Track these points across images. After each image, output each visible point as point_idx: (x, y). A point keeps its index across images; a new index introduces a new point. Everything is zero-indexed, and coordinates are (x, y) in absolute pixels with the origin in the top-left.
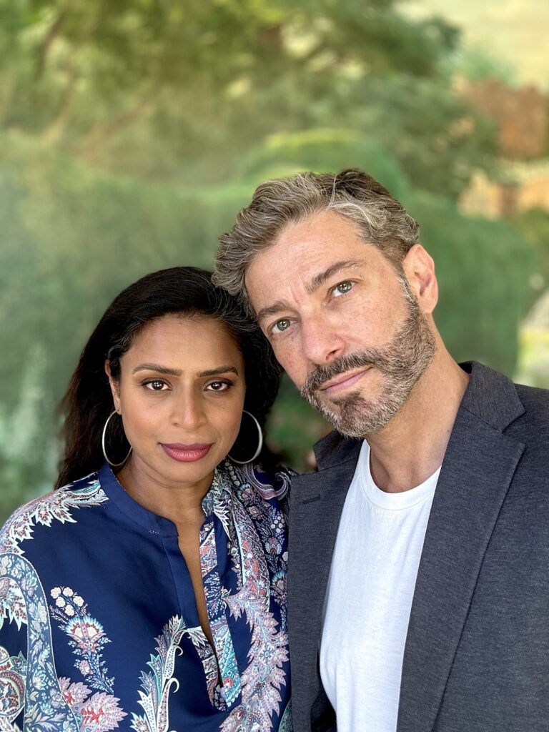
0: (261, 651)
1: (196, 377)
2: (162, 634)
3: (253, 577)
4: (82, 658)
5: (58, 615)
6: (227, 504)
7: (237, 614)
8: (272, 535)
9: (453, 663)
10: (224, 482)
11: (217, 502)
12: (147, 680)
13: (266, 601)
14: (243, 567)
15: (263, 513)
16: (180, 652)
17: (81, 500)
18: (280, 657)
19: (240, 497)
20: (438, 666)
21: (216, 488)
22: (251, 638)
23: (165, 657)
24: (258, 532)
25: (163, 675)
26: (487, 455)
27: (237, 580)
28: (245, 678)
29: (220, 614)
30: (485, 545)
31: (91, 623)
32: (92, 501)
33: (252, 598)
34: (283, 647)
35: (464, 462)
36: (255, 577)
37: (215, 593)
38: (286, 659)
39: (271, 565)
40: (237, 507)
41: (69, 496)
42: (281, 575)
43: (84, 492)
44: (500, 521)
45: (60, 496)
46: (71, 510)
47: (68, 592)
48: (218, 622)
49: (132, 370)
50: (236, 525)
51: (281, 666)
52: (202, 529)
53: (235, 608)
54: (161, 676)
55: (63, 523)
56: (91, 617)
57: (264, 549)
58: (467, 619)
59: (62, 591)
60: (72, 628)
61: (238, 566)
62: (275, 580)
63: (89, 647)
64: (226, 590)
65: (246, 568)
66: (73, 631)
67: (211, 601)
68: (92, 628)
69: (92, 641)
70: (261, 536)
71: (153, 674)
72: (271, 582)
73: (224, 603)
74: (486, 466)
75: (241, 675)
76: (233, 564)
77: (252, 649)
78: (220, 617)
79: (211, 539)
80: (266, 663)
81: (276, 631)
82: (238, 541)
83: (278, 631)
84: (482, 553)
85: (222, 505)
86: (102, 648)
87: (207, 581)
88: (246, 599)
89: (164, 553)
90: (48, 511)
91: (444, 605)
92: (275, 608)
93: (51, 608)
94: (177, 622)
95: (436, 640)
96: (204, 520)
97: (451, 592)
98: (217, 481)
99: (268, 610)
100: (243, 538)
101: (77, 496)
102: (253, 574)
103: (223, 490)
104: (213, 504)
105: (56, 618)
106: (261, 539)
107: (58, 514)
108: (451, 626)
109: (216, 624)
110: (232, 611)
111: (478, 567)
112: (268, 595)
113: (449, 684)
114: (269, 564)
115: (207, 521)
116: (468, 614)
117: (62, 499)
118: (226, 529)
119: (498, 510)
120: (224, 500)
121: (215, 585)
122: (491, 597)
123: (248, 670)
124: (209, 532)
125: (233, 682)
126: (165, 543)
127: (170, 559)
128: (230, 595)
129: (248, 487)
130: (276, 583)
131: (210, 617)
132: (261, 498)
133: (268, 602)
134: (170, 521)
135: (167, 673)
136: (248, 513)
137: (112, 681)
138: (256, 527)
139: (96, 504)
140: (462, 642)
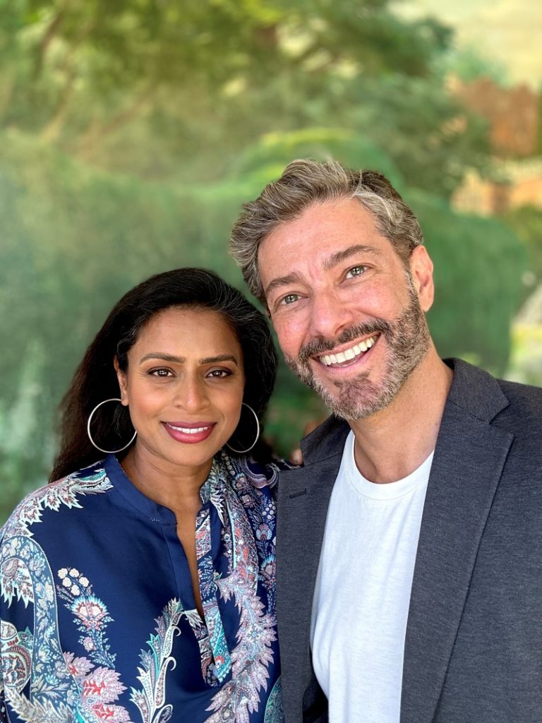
0: (249, 632)
1: (199, 365)
2: (161, 615)
3: (243, 563)
4: (86, 635)
5: (65, 594)
6: (222, 493)
7: (227, 597)
8: (263, 521)
9: (454, 644)
10: (220, 472)
11: (213, 490)
12: (146, 658)
13: (254, 586)
14: (235, 553)
15: (256, 501)
16: (178, 632)
17: (88, 487)
18: (269, 637)
19: (235, 487)
20: (440, 647)
21: (213, 478)
22: (240, 620)
23: (164, 637)
24: (250, 520)
25: (162, 654)
26: (477, 446)
27: (229, 564)
28: (234, 655)
29: (211, 596)
30: (482, 531)
31: (95, 603)
32: (98, 489)
33: (241, 582)
34: (270, 628)
35: (455, 452)
36: (245, 562)
37: (208, 575)
38: (274, 639)
39: (261, 552)
40: (231, 496)
41: (77, 483)
42: (271, 559)
43: (90, 479)
44: (494, 507)
45: (68, 483)
46: (78, 496)
47: (74, 573)
48: (209, 603)
49: (139, 360)
50: (230, 513)
51: (270, 645)
52: (199, 515)
53: (225, 591)
54: (159, 654)
55: (70, 508)
56: (95, 597)
57: (255, 536)
58: (466, 601)
59: (68, 572)
60: (78, 607)
61: (230, 551)
62: (264, 565)
63: (93, 625)
64: (217, 574)
65: (237, 553)
66: (79, 609)
67: (204, 583)
68: (96, 607)
69: (96, 619)
70: (252, 524)
71: (152, 652)
72: (260, 567)
73: (215, 585)
74: (476, 456)
75: (230, 653)
76: (225, 549)
77: (240, 630)
78: (212, 598)
79: (206, 525)
80: (254, 642)
81: (263, 614)
82: (231, 528)
83: (265, 614)
84: (478, 538)
85: (218, 494)
86: (106, 626)
87: (201, 564)
88: (236, 582)
89: (164, 540)
90: (56, 496)
91: (443, 589)
92: (262, 593)
93: (58, 588)
94: (175, 604)
95: (437, 623)
96: (201, 506)
97: (450, 577)
98: (214, 471)
99: (255, 594)
100: (236, 525)
101: (84, 484)
102: (243, 560)
103: (220, 480)
104: (209, 492)
105: (62, 597)
106: (252, 526)
107: (65, 499)
108: (450, 609)
109: (208, 605)
110: (222, 593)
111: (475, 551)
112: (256, 580)
113: (451, 665)
114: (259, 551)
115: (204, 509)
116: (467, 597)
117: (70, 486)
118: (221, 517)
119: (492, 497)
120: (220, 489)
121: (208, 568)
122: (489, 580)
123: (237, 649)
124: (204, 519)
125: (223, 659)
126: (165, 531)
127: (170, 545)
128: (221, 578)
129: (243, 477)
130: (265, 568)
131: (203, 597)
132: (254, 487)
133: (256, 587)
134: (169, 510)
135: (166, 652)
136: (241, 502)
137: (113, 657)
138: (248, 515)
139: (101, 491)
140: (463, 624)
